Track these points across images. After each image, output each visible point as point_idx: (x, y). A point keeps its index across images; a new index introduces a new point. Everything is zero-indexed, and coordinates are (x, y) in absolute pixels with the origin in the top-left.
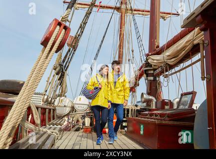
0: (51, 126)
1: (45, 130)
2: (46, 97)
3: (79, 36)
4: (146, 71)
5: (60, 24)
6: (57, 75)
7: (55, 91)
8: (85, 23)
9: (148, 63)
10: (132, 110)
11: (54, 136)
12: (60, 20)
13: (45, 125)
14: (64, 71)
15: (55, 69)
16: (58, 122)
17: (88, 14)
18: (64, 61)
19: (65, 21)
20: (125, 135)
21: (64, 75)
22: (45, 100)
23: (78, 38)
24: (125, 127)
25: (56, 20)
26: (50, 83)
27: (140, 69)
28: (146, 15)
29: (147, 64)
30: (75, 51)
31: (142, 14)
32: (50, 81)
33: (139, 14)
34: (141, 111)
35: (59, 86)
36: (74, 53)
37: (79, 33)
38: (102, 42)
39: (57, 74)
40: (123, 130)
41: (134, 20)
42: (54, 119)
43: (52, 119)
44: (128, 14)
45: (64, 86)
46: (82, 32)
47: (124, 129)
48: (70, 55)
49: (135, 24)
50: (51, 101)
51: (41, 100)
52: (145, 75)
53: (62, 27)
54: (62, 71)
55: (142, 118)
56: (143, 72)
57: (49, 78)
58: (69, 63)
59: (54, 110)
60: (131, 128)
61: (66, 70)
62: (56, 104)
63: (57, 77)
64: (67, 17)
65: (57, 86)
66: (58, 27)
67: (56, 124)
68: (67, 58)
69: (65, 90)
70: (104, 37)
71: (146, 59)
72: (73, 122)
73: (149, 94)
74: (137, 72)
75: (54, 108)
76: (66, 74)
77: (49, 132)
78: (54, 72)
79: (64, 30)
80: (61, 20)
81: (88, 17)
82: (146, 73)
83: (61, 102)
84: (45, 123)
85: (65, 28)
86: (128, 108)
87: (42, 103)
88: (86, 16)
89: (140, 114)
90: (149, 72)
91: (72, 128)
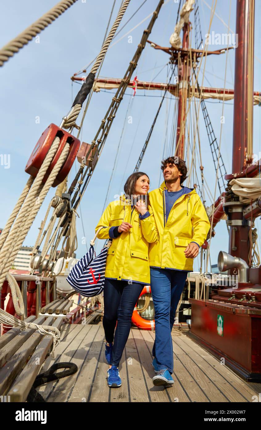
0: (47, 314)
1: (33, 325)
2: (37, 259)
3: (99, 142)
4: (227, 208)
5: (60, 134)
6: (58, 217)
7: (55, 247)
8: (111, 119)
9: (232, 193)
10: (201, 284)
11: (50, 338)
12: (61, 127)
13: (35, 313)
14: (72, 209)
15: (55, 206)
16: (60, 308)
17: (116, 103)
18: (71, 192)
19: (71, 127)
20: (188, 334)
21: (71, 217)
22: (35, 265)
23: (97, 146)
24: (188, 317)
25: (53, 126)
26: (45, 232)
27: (216, 204)
28: (226, 99)
29: (230, 195)
30: (92, 170)
31: (221, 98)
32: (45, 228)
33: (214, 98)
34: (218, 287)
35: (63, 238)
36: (89, 175)
37: (99, 138)
38: (144, 151)
39: (59, 215)
40: (183, 324)
41: (204, 109)
42: (51, 300)
43: (48, 300)
44: (193, 98)
45: (72, 237)
46: (106, 136)
47: (185, 322)
48: (82, 179)
49: (206, 117)
50: (47, 265)
51: (29, 265)
52: (225, 216)
53: (65, 139)
54: (69, 210)
55: (220, 300)
56: (221, 209)
57: (43, 223)
58: (81, 193)
59: (53, 283)
60: (199, 321)
61: (75, 207)
62: (56, 271)
63: (59, 221)
64: (75, 120)
65: (59, 238)
66: (58, 139)
67: (55, 311)
68: (77, 185)
69: (73, 246)
70: (147, 142)
71: (228, 185)
72: (89, 305)
73: (234, 253)
74: (210, 210)
75: (52, 279)
76: (74, 214)
77: (42, 329)
78: (53, 212)
79: (68, 145)
80: (63, 126)
81: (116, 108)
82: (227, 213)
83: (67, 266)
84: (35, 308)
85: (71, 140)
86: (193, 280)
87: (30, 269)
88: (112, 105)
89: (216, 293)
90: (234, 210)
91: (87, 316)
